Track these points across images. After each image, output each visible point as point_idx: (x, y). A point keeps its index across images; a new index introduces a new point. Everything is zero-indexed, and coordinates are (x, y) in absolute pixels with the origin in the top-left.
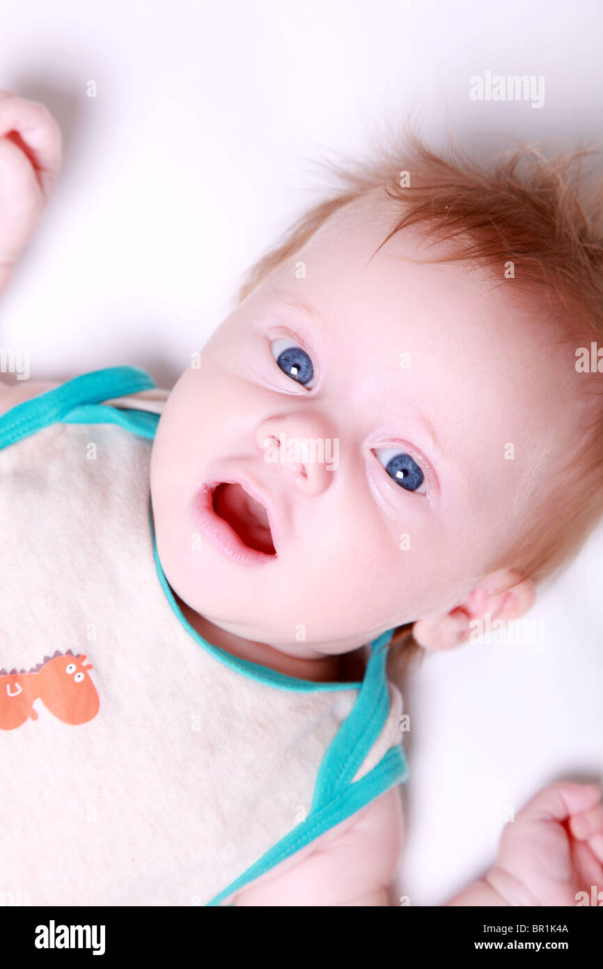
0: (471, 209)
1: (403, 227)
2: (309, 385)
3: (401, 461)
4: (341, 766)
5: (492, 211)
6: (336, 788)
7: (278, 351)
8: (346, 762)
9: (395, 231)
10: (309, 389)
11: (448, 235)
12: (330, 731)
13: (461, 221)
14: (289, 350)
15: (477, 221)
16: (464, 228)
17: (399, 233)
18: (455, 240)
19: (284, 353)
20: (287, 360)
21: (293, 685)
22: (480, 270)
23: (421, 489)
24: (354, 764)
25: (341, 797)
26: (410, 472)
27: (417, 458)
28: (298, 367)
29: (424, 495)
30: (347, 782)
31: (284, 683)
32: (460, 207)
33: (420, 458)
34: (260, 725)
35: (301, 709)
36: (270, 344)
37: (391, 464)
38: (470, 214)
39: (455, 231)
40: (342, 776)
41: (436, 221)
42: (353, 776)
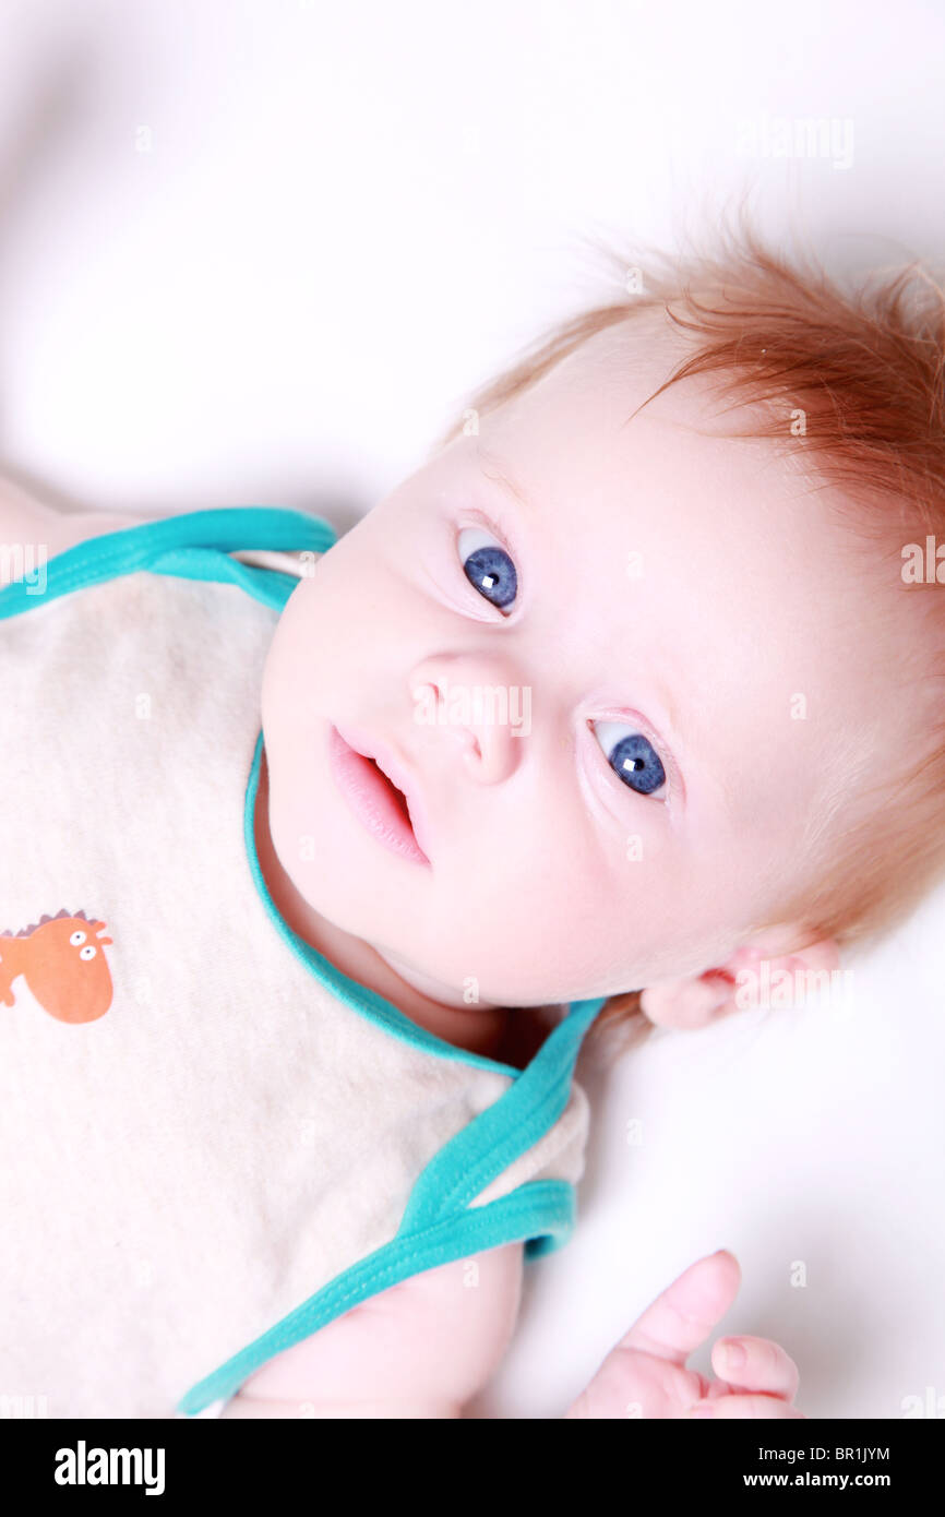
0: (802, 357)
1: (686, 375)
2: (507, 608)
3: (635, 746)
4: (457, 1176)
5: (836, 366)
6: (443, 1208)
7: (468, 549)
8: (467, 1172)
9: (675, 379)
10: (506, 615)
11: (756, 396)
12: (455, 1123)
13: (781, 376)
14: (483, 551)
15: (807, 379)
16: (786, 388)
17: (680, 382)
18: (764, 406)
19: (475, 555)
20: (480, 565)
21: (419, 1039)
22: (793, 458)
23: (658, 793)
24: (480, 1177)
25: (449, 1225)
26: (646, 764)
27: (657, 744)
28: (496, 578)
29: (662, 801)
30: (462, 1202)
31: (405, 1032)
32: (785, 353)
33: (660, 743)
34: (352, 1085)
35: (423, 1078)
36: (458, 533)
37: (619, 748)
38: (801, 365)
39: (768, 392)
40: (455, 1192)
41: (741, 371)
42: (474, 1195)
